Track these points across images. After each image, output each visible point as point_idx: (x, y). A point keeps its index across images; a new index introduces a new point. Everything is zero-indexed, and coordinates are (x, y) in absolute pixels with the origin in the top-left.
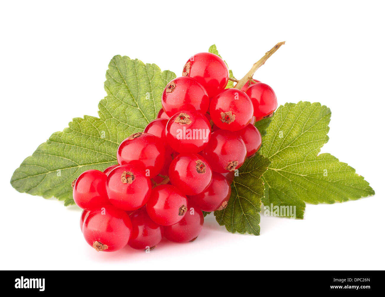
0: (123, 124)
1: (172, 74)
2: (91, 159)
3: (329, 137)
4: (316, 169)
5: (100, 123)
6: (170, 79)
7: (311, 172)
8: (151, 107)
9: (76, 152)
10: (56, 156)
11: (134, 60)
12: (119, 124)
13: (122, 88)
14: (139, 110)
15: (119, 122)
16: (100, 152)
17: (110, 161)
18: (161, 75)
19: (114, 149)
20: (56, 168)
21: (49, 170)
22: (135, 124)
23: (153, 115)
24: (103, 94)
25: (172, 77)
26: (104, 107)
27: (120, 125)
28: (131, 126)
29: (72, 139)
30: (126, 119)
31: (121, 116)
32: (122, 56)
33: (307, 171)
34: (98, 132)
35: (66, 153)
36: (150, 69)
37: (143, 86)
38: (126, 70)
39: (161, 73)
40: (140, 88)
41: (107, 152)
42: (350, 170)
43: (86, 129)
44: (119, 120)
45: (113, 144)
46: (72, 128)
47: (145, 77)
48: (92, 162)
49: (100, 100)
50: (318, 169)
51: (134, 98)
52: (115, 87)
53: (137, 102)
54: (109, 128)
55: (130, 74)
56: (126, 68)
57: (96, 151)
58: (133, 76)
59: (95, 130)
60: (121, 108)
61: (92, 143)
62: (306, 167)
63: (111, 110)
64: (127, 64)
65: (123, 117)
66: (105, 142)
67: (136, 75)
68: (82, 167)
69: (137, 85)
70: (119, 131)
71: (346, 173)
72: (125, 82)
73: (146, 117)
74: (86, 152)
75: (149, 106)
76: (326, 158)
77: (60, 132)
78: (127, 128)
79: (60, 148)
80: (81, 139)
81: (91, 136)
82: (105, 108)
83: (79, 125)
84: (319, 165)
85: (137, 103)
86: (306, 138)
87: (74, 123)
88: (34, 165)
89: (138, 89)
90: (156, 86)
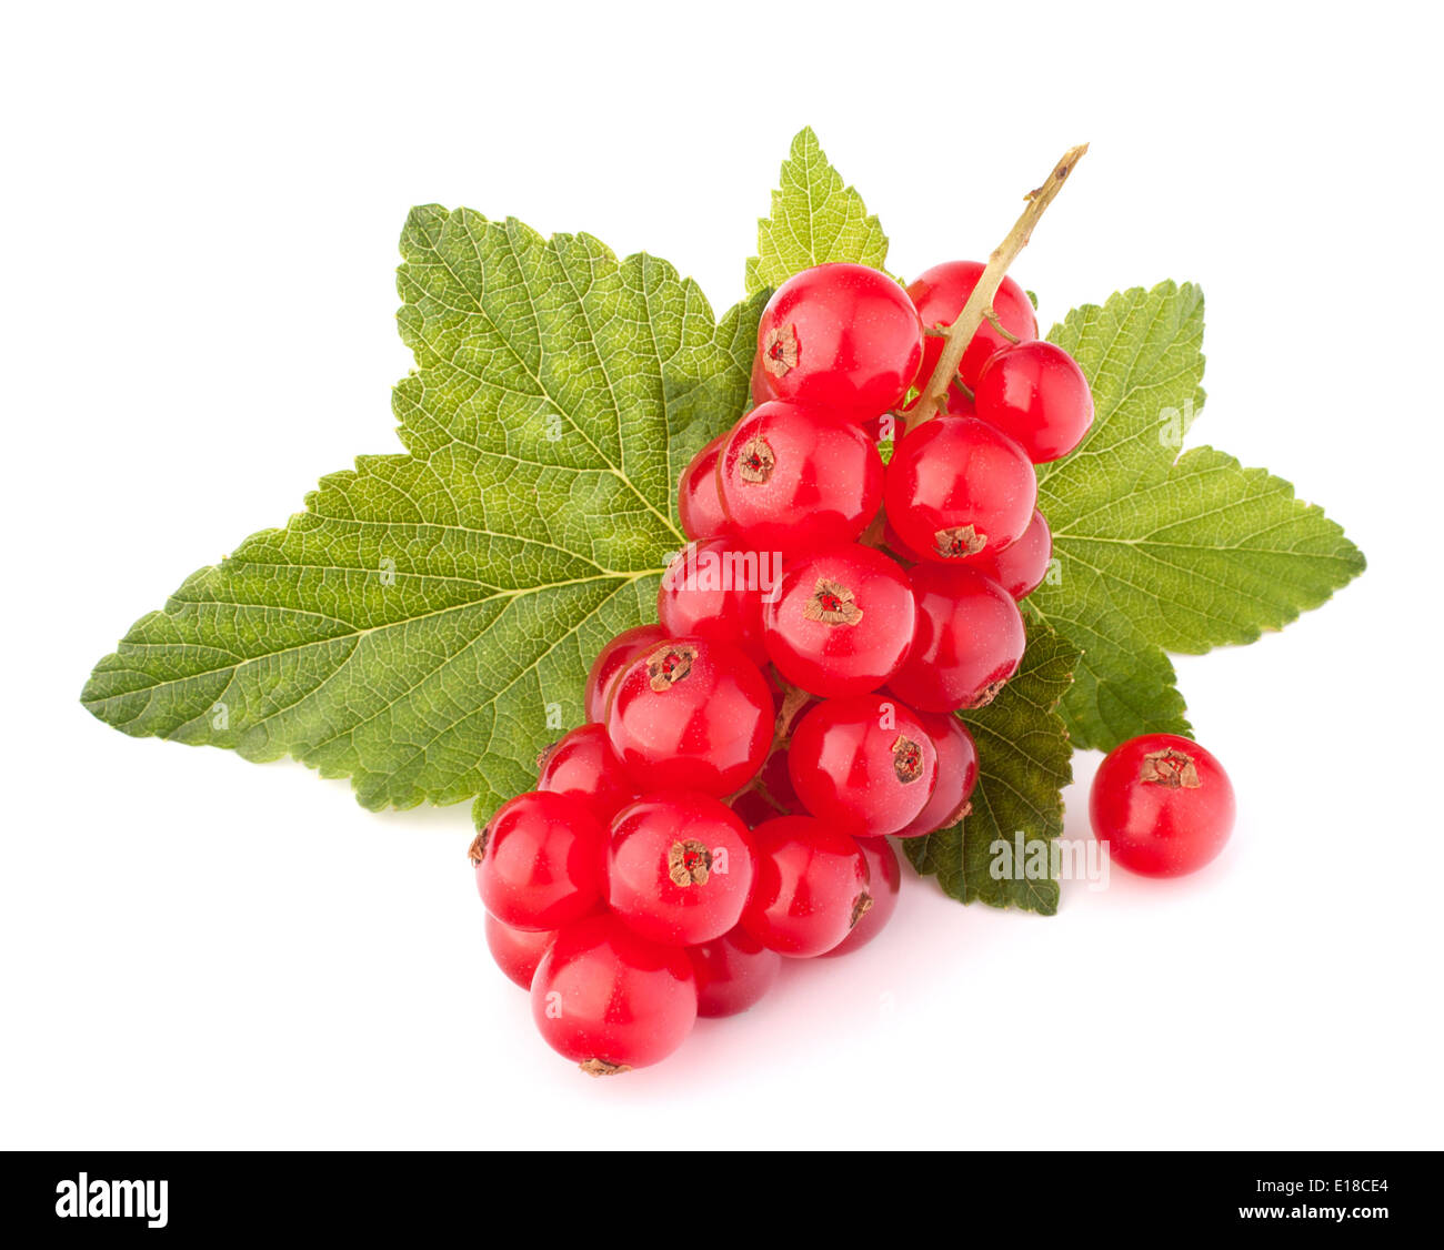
0: (492, 456)
1: (660, 266)
2: (404, 603)
3: (1207, 390)
4: (1171, 512)
5: (414, 470)
6: (656, 284)
7: (1156, 524)
8: (597, 392)
9: (345, 588)
10: (267, 607)
11: (503, 225)
12: (479, 460)
13: (472, 329)
14: (549, 402)
15: (480, 453)
16: (431, 576)
17: (471, 601)
18: (619, 273)
19: (481, 560)
20: (270, 647)
21: (243, 657)
22: (541, 454)
23: (608, 420)
24: (401, 362)
25: (662, 278)
26: (414, 406)
27: (481, 462)
28: (527, 460)
29: (326, 550)
30: (504, 439)
31: (483, 432)
32: (451, 207)
33: (1146, 522)
34: (412, 506)
35: (303, 597)
36: (572, 255)
37: (555, 319)
38: (477, 265)
39: (619, 266)
40: (544, 329)
41: (457, 571)
42: (1278, 491)
43: (371, 505)
44: (476, 448)
45: (475, 541)
46: (319, 513)
47: (557, 287)
48: (407, 615)
49: (397, 386)
50: (1179, 509)
51: (522, 362)
52: (444, 331)
53: (536, 373)
54: (447, 482)
55: (495, 276)
56: (475, 256)
57: (416, 575)
58: (509, 285)
59: (402, 500)
60: (479, 401)
62: (1140, 512)
63: (444, 415)
64: (477, 240)
65: (490, 435)
66: (444, 537)
67: (522, 280)
68: (372, 634)
69: (530, 316)
70: (484, 488)
71: (1267, 504)
72: (480, 306)
73: (582, 429)
75: (589, 389)
76: (1200, 467)
77: (276, 531)
78: (512, 470)
79: (281, 582)
80: (357, 542)
81: (390, 524)
82: (421, 412)
83: (343, 496)
84: (1179, 496)
85: (538, 380)
86: (1137, 415)
87: (327, 494)
88: (181, 642)
89: (536, 333)
90: (608, 319)
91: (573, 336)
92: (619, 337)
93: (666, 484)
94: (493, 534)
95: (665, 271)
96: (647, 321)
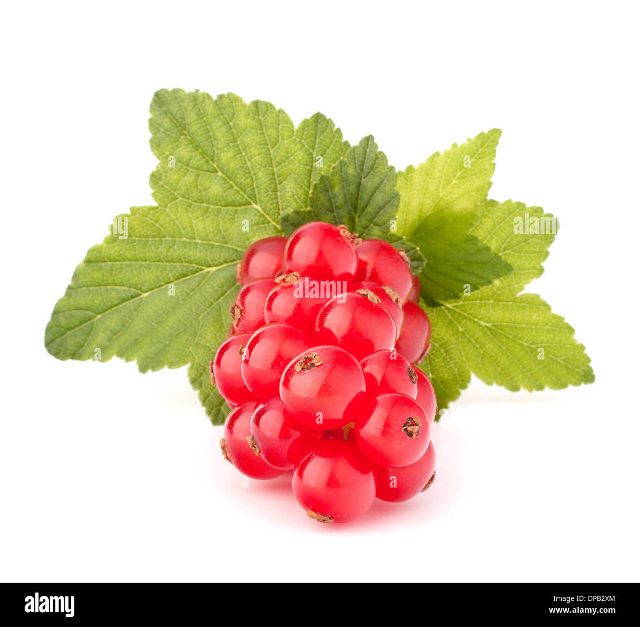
0: (198, 206)
1: (267, 105)
2: (161, 278)
5: (160, 213)
6: (266, 112)
8: (242, 167)
9: (133, 272)
11: (193, 93)
12: (192, 207)
13: (183, 144)
14: (221, 177)
15: (191, 205)
17: (191, 275)
18: (247, 109)
19: (194, 254)
20: (107, 307)
21: (96, 314)
22: (220, 201)
23: (249, 180)
24: (152, 163)
25: (268, 110)
26: (159, 183)
28: (214, 205)
29: (122, 253)
30: (202, 195)
31: (192, 193)
32: (170, 89)
34: (160, 230)
35: (116, 279)
36: (225, 103)
37: (221, 134)
38: (182, 113)
39: (248, 106)
40: (215, 139)
41: (184, 260)
43: (139, 230)
44: (190, 201)
45: (191, 245)
47: (219, 119)
48: (162, 283)
49: (150, 174)
51: (207, 158)
52: (170, 146)
53: (214, 162)
54: (177, 219)
55: (192, 117)
56: (182, 109)
57: (165, 263)
58: (198, 120)
59: (155, 227)
60: (189, 179)
61: (155, 250)
63: (173, 187)
64: (182, 101)
65: (196, 194)
66: (176, 244)
67: (203, 118)
68: (148, 295)
69: (208, 134)
70: (195, 220)
72: (186, 133)
73: (237, 185)
74: (150, 268)
75: (238, 166)
77: (98, 245)
78: (207, 210)
79: (106, 271)
80: (135, 248)
81: (150, 239)
82: (162, 186)
85: (215, 165)
88: (71, 310)
89: (211, 142)
90: (244, 131)
91: (229, 141)
92: (250, 139)
93: (279, 209)
94: (199, 242)
95: (269, 106)
96: (262, 129)
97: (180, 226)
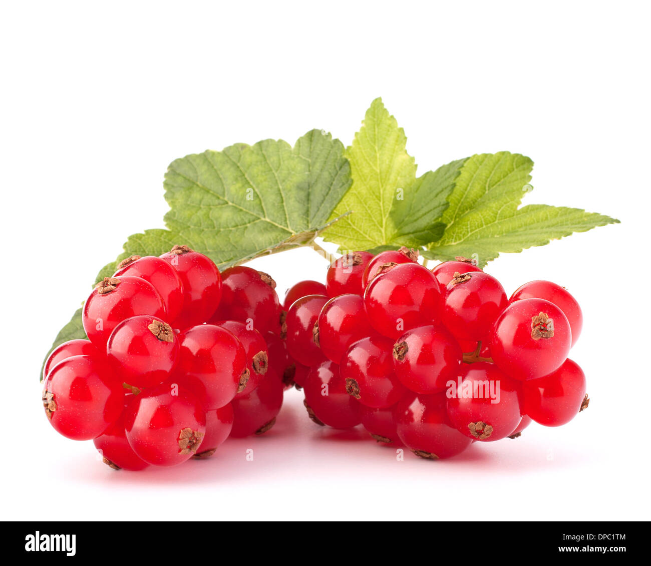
97: (192, 243)
